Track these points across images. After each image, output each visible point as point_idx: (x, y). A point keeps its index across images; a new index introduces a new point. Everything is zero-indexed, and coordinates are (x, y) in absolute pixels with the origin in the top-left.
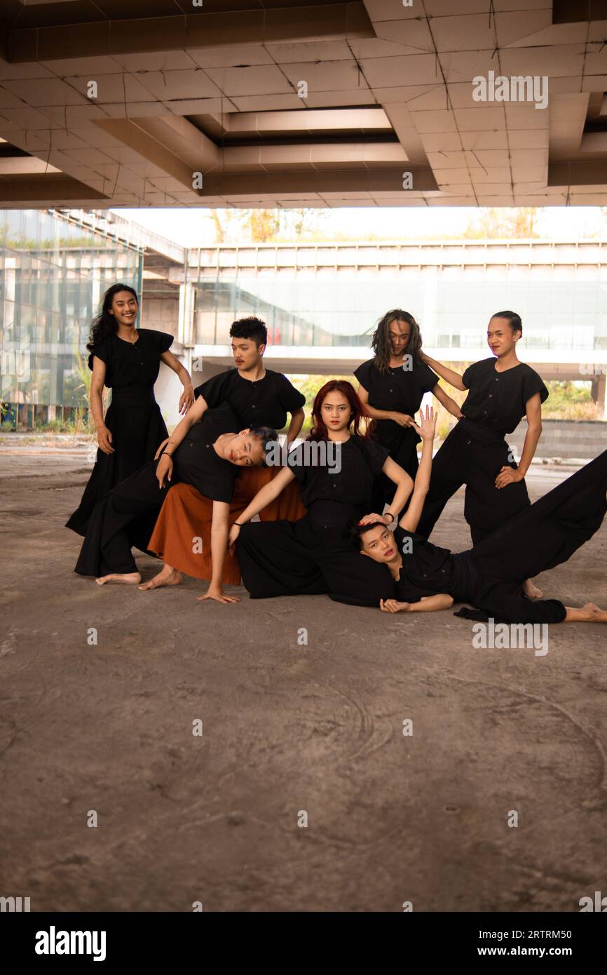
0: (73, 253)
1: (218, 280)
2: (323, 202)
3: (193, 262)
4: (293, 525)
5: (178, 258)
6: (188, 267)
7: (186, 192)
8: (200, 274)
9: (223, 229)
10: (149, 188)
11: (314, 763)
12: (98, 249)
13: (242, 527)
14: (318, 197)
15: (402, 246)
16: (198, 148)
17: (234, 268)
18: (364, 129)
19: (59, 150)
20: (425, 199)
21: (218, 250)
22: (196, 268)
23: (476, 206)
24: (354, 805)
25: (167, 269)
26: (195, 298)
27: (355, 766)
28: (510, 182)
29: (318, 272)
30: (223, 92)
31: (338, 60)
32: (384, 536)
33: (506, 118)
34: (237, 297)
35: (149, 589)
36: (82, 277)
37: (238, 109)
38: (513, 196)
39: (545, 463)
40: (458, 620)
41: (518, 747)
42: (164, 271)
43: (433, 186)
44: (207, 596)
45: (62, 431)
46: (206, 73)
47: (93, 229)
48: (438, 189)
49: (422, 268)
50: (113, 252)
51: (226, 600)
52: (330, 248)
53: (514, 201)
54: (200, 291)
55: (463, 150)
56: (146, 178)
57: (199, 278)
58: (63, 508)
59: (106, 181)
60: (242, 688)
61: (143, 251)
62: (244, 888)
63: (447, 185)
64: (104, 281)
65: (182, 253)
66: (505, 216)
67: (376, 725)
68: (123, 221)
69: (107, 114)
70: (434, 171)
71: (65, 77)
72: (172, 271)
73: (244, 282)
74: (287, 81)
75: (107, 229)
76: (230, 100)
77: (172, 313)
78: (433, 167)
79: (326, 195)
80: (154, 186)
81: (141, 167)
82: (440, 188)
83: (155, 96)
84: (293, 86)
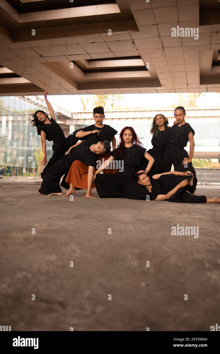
2: (121, 92)
3: (75, 117)
5: (69, 116)
6: (73, 119)
7: (73, 89)
8: (77, 121)
9: (85, 106)
10: (60, 88)
13: (97, 175)
14: (119, 90)
15: (149, 111)
16: (78, 75)
17: (89, 119)
18: (135, 66)
19: (29, 74)
20: (157, 90)
21: (84, 113)
22: (76, 119)
23: (175, 93)
25: (65, 120)
28: (187, 83)
30: (86, 52)
31: (126, 40)
33: (184, 60)
35: (66, 196)
37: (91, 58)
38: (188, 88)
42: (65, 121)
43: (160, 85)
44: (86, 197)
45: (28, 176)
46: (81, 45)
47: (40, 105)
51: (92, 198)
52: (123, 112)
53: (188, 91)
54: (77, 127)
55: (170, 72)
56: (59, 84)
57: (77, 123)
59: (45, 85)
61: (57, 113)
63: (164, 85)
65: (71, 114)
69: (46, 60)
70: (160, 80)
71: (32, 47)
72: (67, 121)
74: (108, 48)
75: (44, 105)
76: (89, 55)
78: (159, 78)
79: (122, 89)
80: (62, 87)
81: (57, 79)
82: (162, 86)
83: (63, 54)
84: (110, 49)
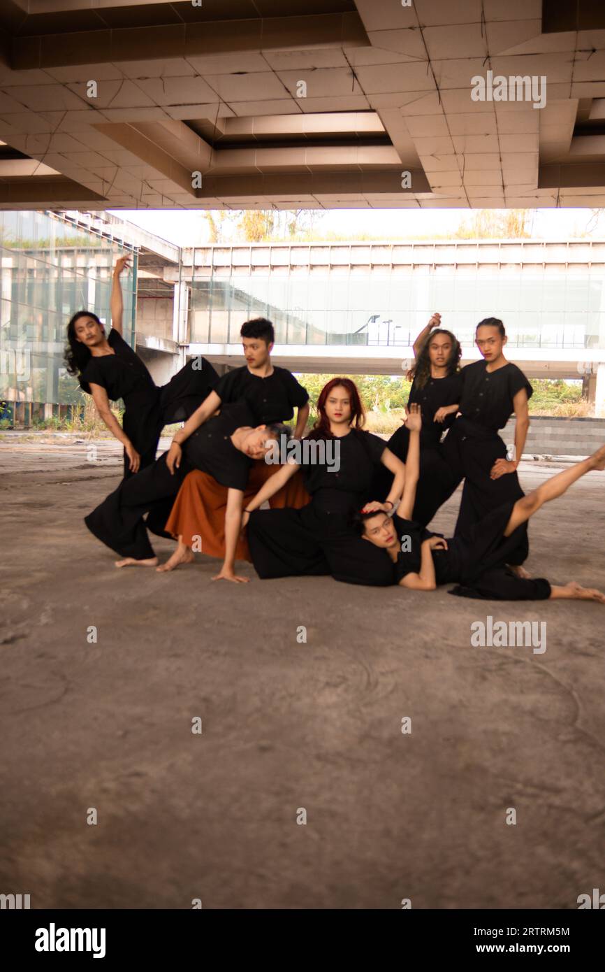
0: (69, 252)
1: (212, 280)
2: (317, 204)
3: (188, 261)
4: (299, 512)
5: (173, 257)
6: (182, 266)
7: (183, 193)
8: (194, 273)
9: (218, 229)
10: (147, 190)
11: (328, 707)
12: (93, 248)
13: (252, 513)
14: (312, 199)
15: (395, 246)
16: (194, 150)
17: (228, 267)
19: (59, 153)
20: (417, 201)
21: (212, 249)
22: (190, 267)
24: (365, 737)
25: (162, 269)
26: (189, 298)
27: (364, 710)
28: (501, 184)
29: (312, 271)
30: (221, 98)
31: (333, 68)
32: (385, 524)
33: (495, 123)
34: (231, 296)
35: (166, 571)
36: (78, 276)
37: (235, 114)
38: (504, 198)
39: (536, 459)
40: (451, 596)
41: (504, 696)
42: (159, 270)
43: (426, 188)
44: (220, 576)
45: (59, 428)
46: (205, 81)
47: (89, 229)
48: (431, 192)
49: (414, 268)
50: (108, 251)
51: (238, 580)
52: (323, 247)
53: (505, 203)
54: (194, 290)
55: (455, 153)
56: (144, 181)
57: (193, 277)
58: (73, 500)
59: (104, 183)
60: (260, 651)
61: (138, 251)
62: (277, 794)
63: (440, 187)
64: (99, 281)
65: (176, 253)
66: (498, 217)
67: (381, 679)
68: (118, 221)
69: (107, 119)
70: (426, 174)
71: (67, 83)
72: (167, 270)
73: (239, 281)
74: (283, 88)
75: (103, 228)
76: (228, 106)
77: (166, 311)
78: (425, 170)
79: (321, 197)
80: (152, 188)
81: (139, 169)
82: (433, 190)
83: (155, 103)
84: (289, 92)
